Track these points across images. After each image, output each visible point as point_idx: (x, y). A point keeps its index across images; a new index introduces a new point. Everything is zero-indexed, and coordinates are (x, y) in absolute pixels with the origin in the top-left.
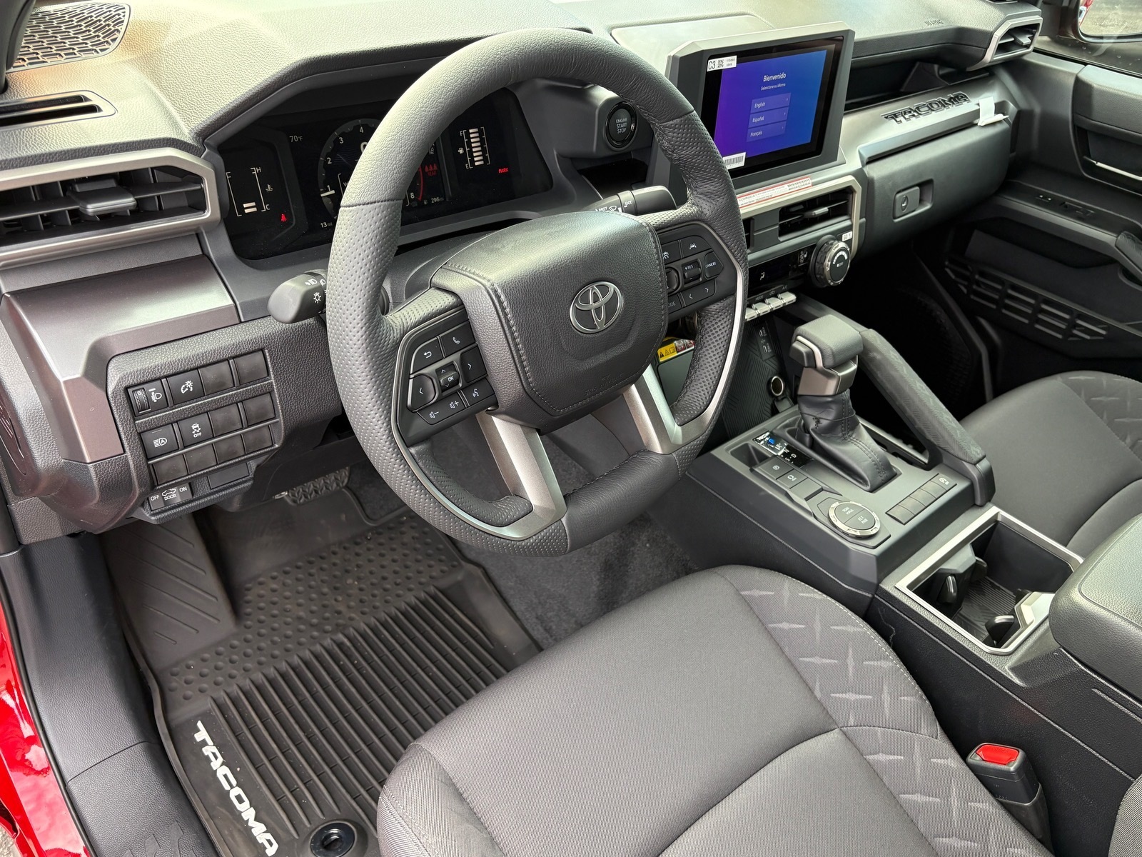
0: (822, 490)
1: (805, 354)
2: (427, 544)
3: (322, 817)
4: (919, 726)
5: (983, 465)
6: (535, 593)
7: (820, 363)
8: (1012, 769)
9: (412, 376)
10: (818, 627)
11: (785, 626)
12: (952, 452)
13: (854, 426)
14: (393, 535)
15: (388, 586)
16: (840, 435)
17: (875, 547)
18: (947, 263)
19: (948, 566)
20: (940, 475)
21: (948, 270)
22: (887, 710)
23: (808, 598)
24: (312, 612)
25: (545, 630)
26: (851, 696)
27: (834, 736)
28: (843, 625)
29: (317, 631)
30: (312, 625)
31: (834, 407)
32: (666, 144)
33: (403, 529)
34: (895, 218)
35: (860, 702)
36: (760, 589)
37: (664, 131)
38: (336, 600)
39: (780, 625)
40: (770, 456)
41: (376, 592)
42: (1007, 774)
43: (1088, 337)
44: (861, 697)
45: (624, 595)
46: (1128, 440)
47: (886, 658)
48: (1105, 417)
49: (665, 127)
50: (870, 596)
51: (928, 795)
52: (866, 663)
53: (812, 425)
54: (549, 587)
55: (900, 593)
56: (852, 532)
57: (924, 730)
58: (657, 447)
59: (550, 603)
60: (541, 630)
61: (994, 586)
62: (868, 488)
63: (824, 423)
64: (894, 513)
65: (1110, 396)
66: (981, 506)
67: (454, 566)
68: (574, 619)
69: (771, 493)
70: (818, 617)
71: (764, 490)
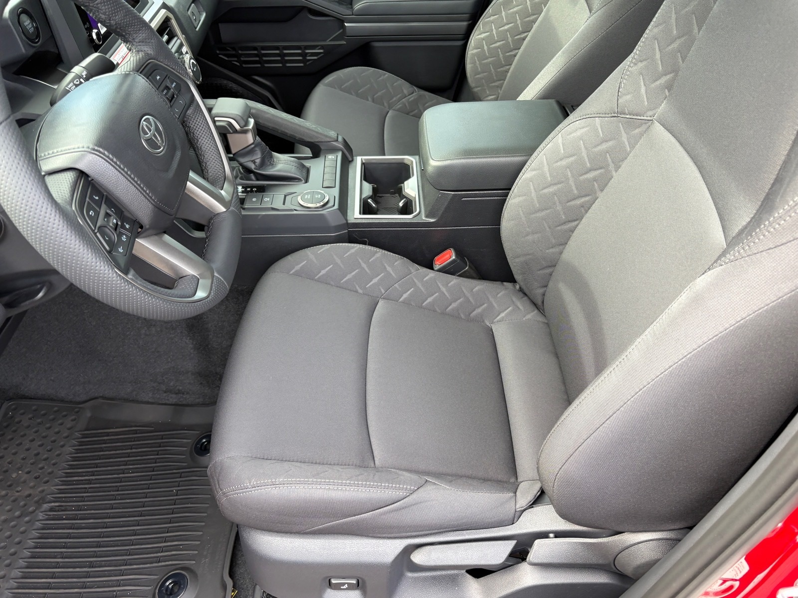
0: (285, 196)
1: (227, 126)
2: (44, 415)
3: (150, 588)
4: (409, 270)
5: (340, 139)
6: (151, 380)
7: (237, 127)
8: (454, 257)
9: (96, 231)
10: (338, 261)
11: (323, 272)
12: (323, 140)
13: (271, 157)
14: (14, 428)
15: (45, 456)
16: (269, 163)
17: (334, 205)
18: (218, 52)
19: (364, 196)
20: (327, 156)
21: (220, 56)
22: (393, 275)
23: (323, 251)
24: (9, 511)
25: (176, 394)
26: (375, 280)
27: (381, 303)
28: (348, 251)
29: (26, 517)
30: (19, 517)
31: (257, 149)
32: (103, 16)
33: (17, 420)
34: (196, 28)
35: (381, 280)
36: (298, 264)
37: (98, 8)
38: (18, 492)
39: (321, 274)
40: (244, 197)
41: (40, 466)
42: (454, 261)
43: (315, 58)
44: (379, 277)
45: (211, 337)
46: (370, 99)
47: (376, 252)
48: (353, 93)
49: (97, 4)
50: (347, 231)
51: (433, 295)
52: (370, 261)
53: (252, 166)
54: (158, 370)
55: (359, 220)
56: (318, 205)
57: (413, 271)
58: (222, 209)
59: (167, 378)
60: (174, 396)
61: (381, 197)
62: (304, 181)
63: (258, 161)
64: (326, 184)
65: (348, 81)
66: (352, 160)
67: (77, 412)
68: (190, 373)
69: (264, 213)
70: (335, 257)
71: (259, 215)
